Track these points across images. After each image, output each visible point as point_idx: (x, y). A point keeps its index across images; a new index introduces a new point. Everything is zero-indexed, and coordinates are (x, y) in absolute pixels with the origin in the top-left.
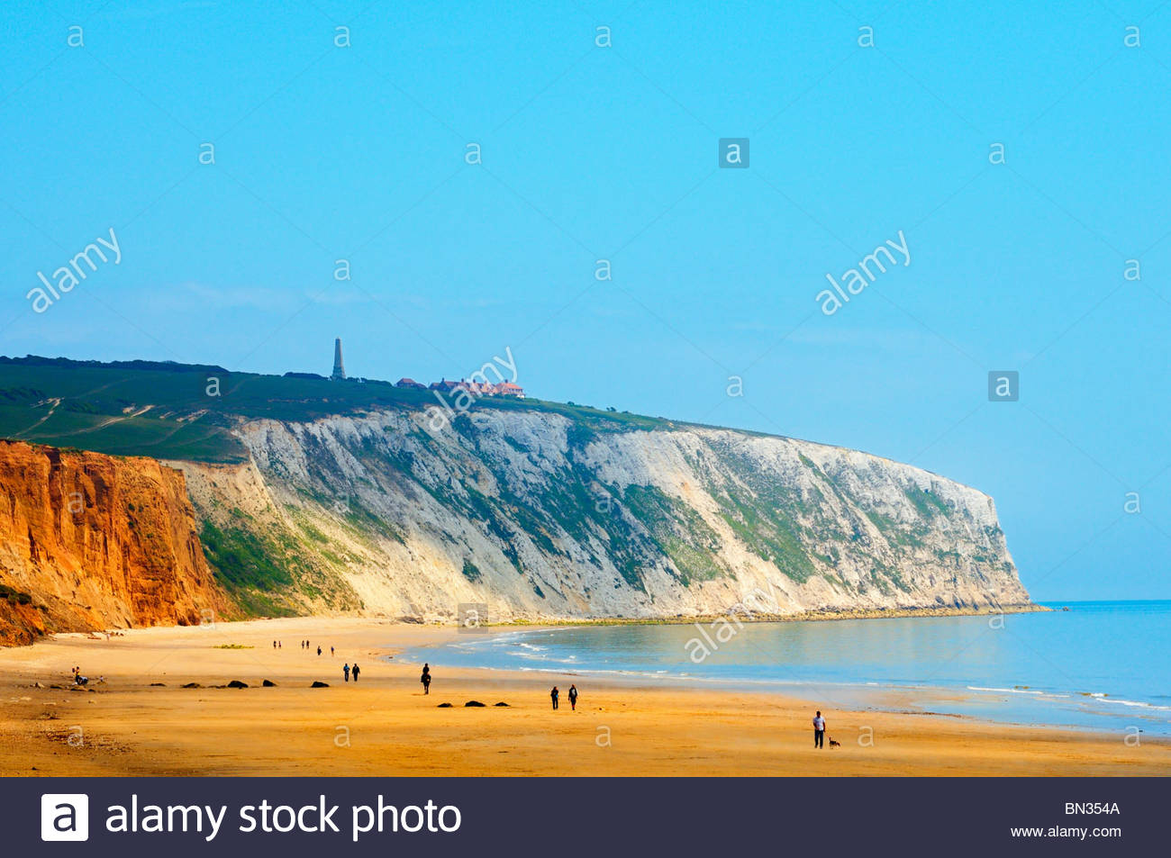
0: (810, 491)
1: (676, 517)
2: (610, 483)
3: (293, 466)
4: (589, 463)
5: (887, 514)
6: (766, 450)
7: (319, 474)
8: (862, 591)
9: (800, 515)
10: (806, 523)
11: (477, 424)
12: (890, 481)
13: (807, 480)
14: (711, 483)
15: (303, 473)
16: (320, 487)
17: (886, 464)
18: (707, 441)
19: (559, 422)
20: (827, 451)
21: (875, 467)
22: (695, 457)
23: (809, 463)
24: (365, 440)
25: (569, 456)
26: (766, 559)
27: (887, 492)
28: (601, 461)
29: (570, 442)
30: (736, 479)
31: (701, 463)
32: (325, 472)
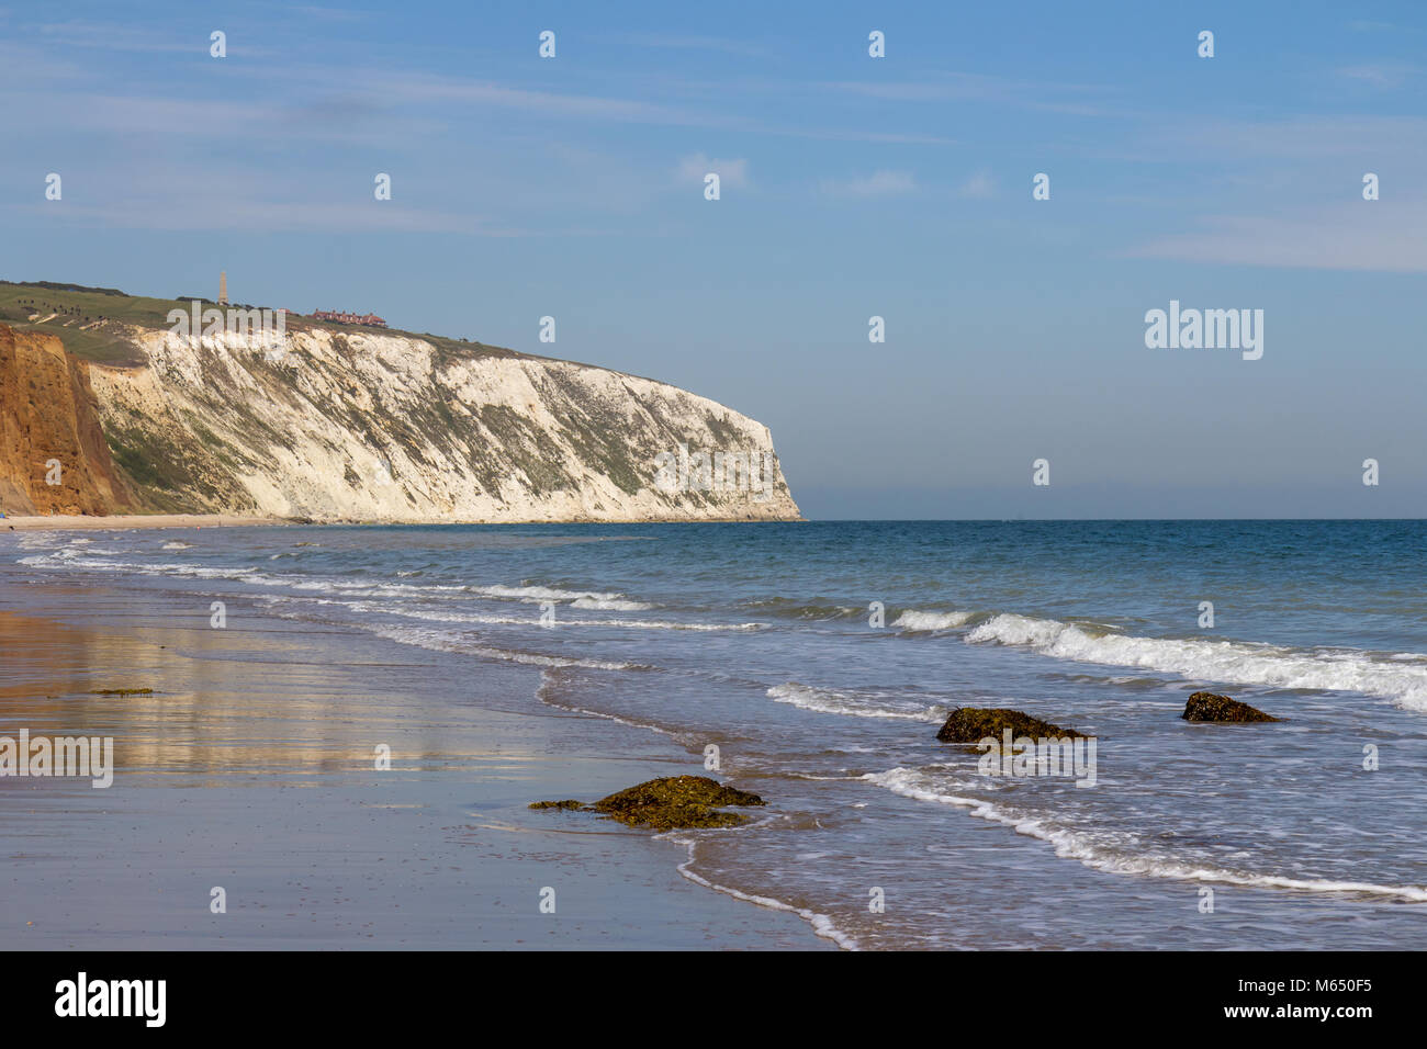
0: (634, 415)
1: (525, 434)
2: (468, 403)
3: (188, 375)
4: (450, 384)
5: (692, 439)
6: (596, 380)
7: (212, 383)
8: (678, 503)
9: (626, 436)
10: (632, 443)
11: (354, 346)
12: (693, 411)
13: (631, 407)
14: (554, 406)
15: (198, 382)
16: (214, 395)
17: (691, 397)
18: (547, 370)
19: (425, 348)
20: (644, 383)
21: (681, 398)
22: (540, 382)
23: (631, 393)
24: (254, 355)
25: (432, 377)
26: (602, 473)
27: (691, 419)
28: (461, 383)
29: (434, 366)
30: (572, 403)
31: (545, 389)
32: (218, 381)
